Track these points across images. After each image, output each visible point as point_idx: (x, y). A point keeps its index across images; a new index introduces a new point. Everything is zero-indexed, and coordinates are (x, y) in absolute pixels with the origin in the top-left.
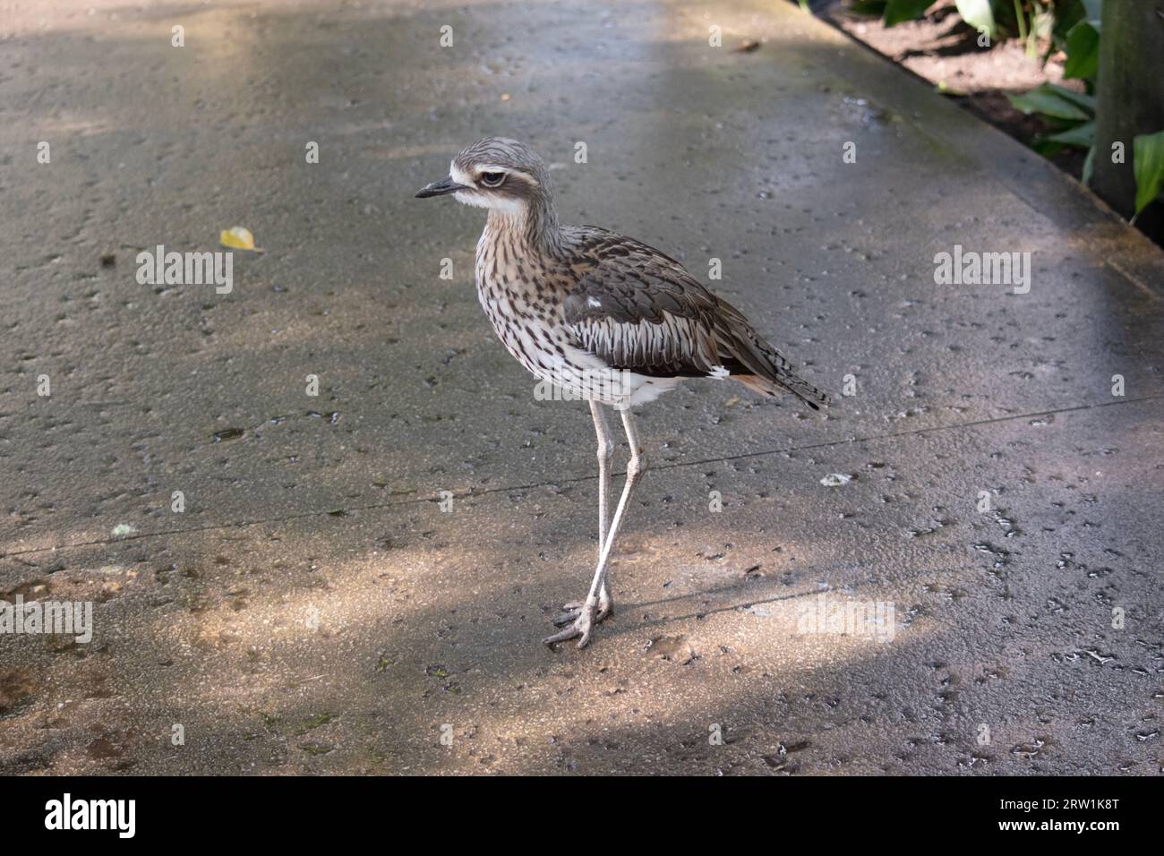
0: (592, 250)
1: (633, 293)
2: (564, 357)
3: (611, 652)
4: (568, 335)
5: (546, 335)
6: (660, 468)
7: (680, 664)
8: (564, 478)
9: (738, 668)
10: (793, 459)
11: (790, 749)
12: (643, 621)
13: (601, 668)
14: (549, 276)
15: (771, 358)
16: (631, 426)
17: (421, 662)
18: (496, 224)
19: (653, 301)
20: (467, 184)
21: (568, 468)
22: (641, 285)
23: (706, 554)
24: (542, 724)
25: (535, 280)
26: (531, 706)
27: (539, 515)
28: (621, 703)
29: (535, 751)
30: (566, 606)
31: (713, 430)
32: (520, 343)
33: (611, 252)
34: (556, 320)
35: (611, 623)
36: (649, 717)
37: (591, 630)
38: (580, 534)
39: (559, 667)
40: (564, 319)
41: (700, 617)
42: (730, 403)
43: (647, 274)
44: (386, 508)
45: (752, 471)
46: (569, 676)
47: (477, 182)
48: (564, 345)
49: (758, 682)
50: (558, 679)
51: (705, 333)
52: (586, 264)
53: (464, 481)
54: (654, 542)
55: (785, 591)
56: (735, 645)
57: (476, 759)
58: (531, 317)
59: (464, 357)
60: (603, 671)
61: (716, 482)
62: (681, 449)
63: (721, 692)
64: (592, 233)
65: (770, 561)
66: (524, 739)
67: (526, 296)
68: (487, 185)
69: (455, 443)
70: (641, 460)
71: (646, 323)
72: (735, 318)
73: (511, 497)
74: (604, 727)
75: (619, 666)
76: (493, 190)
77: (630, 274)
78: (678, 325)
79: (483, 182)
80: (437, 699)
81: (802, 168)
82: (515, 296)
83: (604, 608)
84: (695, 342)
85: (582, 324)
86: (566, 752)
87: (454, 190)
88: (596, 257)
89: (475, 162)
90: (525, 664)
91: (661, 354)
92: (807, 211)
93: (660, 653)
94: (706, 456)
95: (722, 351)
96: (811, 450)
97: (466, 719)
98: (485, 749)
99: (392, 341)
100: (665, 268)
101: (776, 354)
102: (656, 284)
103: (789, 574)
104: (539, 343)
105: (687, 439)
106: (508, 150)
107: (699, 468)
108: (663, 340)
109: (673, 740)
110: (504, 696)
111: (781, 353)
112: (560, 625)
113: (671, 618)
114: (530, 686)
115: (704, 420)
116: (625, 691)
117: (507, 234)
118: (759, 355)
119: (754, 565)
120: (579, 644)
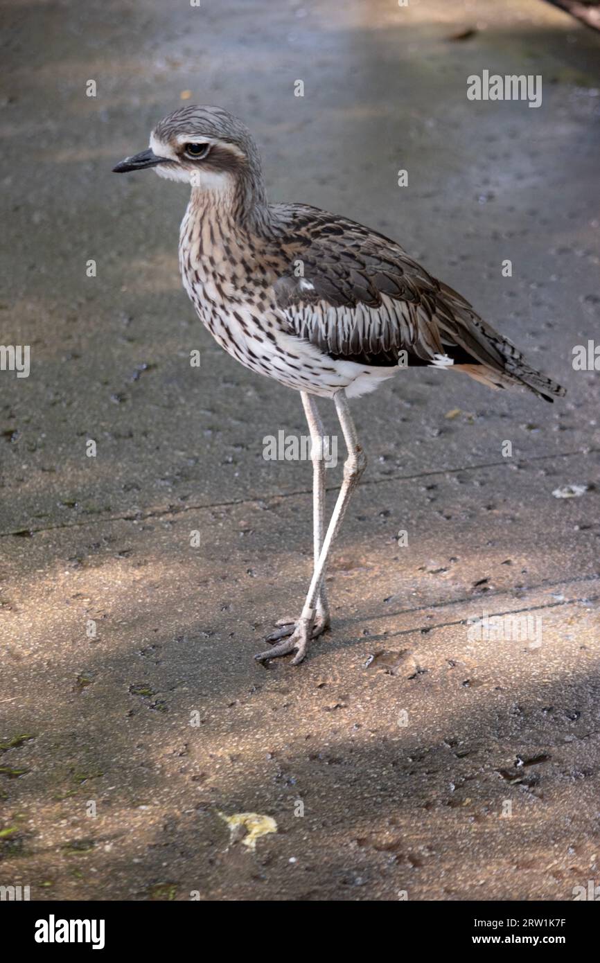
0: (303, 229)
1: (348, 274)
2: (275, 344)
3: (329, 667)
4: (279, 320)
5: (256, 320)
6: (376, 482)
7: (405, 678)
8: (271, 494)
9: (468, 681)
10: (522, 471)
11: (528, 762)
12: (362, 636)
13: (319, 683)
14: (258, 256)
15: (499, 346)
16: (347, 421)
17: (122, 682)
18: (201, 201)
19: (370, 283)
20: (169, 156)
21: (274, 484)
22: (357, 266)
23: (429, 568)
24: (258, 740)
25: (243, 262)
26: (245, 723)
27: (245, 532)
28: (341, 718)
29: (251, 767)
30: (279, 622)
31: (432, 443)
32: (227, 330)
33: (324, 230)
34: (266, 304)
35: (328, 639)
36: (373, 732)
37: (307, 645)
38: (290, 550)
39: (273, 683)
40: (275, 303)
41: (425, 631)
42: (451, 414)
43: (363, 253)
44: (77, 527)
45: (477, 484)
46: (285, 692)
47: (179, 154)
48: (275, 331)
49: (490, 695)
50: (273, 695)
51: (427, 319)
52: (298, 244)
53: (161, 498)
54: (372, 556)
55: (516, 604)
56: (464, 659)
57: (187, 777)
58: (239, 302)
59: (154, 373)
60: (321, 686)
61: (438, 495)
62: (398, 462)
63: (450, 705)
64: (303, 211)
65: (499, 574)
66: (239, 756)
67: (234, 279)
68: (190, 157)
69: (149, 460)
70: (358, 459)
71: (363, 307)
72: (458, 303)
73: (213, 514)
74: (325, 742)
75: (338, 682)
76: (197, 163)
77: (345, 254)
78: (397, 309)
79: (186, 155)
80: (142, 718)
81: (526, 165)
82: (223, 278)
83: (320, 623)
84: (416, 327)
85: (293, 308)
86: (286, 769)
87: (155, 164)
88: (309, 236)
89: (177, 132)
90: (236, 681)
91: (378, 340)
92: (533, 213)
93: (382, 668)
94: (426, 469)
95: (445, 339)
96: (542, 461)
97: (175, 738)
98: (196, 766)
99: (76, 356)
100: (382, 248)
101: (505, 342)
102: (373, 265)
103: (521, 587)
104: (248, 329)
105: (404, 452)
106: (212, 119)
107: (418, 481)
108: (380, 326)
109: (400, 754)
110: (215, 713)
111: (509, 340)
112: (273, 642)
113: (392, 632)
114: (243, 703)
115: (423, 433)
116: (346, 707)
117: (213, 211)
118: (486, 343)
119: (482, 578)
120: (294, 660)
